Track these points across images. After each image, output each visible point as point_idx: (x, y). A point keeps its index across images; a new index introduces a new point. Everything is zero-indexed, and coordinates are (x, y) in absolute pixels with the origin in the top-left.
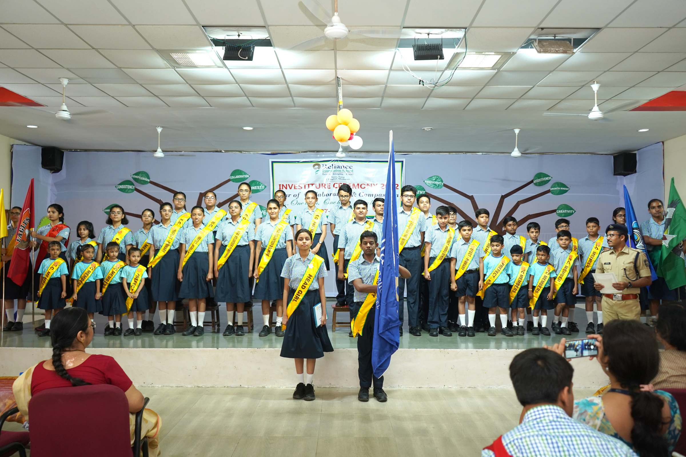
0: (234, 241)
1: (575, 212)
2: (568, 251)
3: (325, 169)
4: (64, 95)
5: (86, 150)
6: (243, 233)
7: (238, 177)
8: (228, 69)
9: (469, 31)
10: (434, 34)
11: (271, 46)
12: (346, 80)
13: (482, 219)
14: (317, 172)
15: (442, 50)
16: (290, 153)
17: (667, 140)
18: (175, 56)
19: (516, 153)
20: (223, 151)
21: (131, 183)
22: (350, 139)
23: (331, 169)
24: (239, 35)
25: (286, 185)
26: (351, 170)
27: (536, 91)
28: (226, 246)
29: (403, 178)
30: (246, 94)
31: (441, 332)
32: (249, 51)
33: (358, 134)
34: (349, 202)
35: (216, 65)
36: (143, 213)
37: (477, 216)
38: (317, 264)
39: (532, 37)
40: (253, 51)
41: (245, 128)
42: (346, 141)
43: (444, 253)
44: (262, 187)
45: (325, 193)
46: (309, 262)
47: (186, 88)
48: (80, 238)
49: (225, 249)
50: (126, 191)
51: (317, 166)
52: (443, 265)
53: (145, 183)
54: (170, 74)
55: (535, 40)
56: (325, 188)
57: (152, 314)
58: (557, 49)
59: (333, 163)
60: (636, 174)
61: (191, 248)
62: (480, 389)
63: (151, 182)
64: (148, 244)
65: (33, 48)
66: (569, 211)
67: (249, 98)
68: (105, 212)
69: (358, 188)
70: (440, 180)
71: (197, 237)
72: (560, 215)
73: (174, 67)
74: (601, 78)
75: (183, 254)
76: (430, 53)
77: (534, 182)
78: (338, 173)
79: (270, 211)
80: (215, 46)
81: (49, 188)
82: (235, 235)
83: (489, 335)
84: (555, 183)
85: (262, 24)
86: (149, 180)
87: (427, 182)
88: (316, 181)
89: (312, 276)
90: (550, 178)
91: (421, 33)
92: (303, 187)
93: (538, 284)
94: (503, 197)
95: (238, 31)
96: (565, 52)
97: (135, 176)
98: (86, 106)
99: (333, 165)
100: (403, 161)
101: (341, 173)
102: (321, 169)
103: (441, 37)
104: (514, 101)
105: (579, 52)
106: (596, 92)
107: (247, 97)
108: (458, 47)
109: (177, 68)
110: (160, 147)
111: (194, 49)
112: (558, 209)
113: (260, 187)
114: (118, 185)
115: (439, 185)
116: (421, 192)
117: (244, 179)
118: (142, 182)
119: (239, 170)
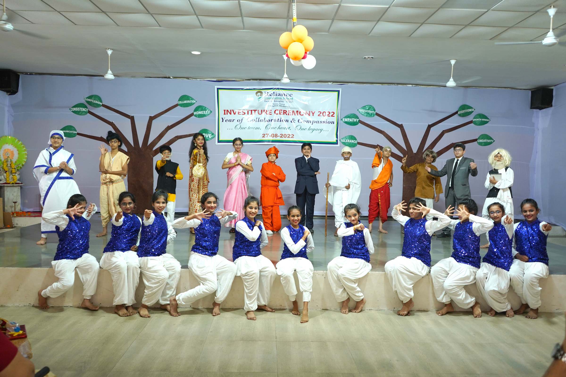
1: (494, 141)
3: (267, 96)
4: (5, 6)
5: (41, 74)
7: (185, 102)
14: (259, 99)
16: (234, 81)
19: (450, 83)
20: (172, 78)
21: (85, 107)
22: (304, 58)
23: (272, 97)
25: (231, 111)
26: (292, 97)
29: (339, 106)
30: (196, 12)
33: (311, 53)
41: (193, 52)
42: (300, 60)
44: (208, 112)
45: (267, 119)
50: (80, 113)
51: (259, 94)
53: (97, 106)
56: (267, 114)
59: (274, 91)
60: (552, 108)
63: (104, 106)
66: (489, 141)
67: (199, 17)
69: (298, 114)
70: (373, 109)
72: (480, 144)
74: (560, 2)
77: (459, 113)
78: (279, 100)
81: (6, 109)
84: (477, 115)
86: (101, 104)
87: (361, 110)
88: (258, 107)
90: (473, 110)
92: (246, 112)
94: (430, 127)
97: (88, 99)
98: (33, 23)
99: (274, 93)
100: (339, 91)
101: (281, 100)
104: (462, 27)
106: (552, 16)
107: (197, 16)
110: (110, 68)
112: (479, 138)
113: (206, 112)
114: (72, 108)
115: (371, 114)
116: (355, 120)
117: (191, 104)
118: (95, 105)
119: (187, 95)
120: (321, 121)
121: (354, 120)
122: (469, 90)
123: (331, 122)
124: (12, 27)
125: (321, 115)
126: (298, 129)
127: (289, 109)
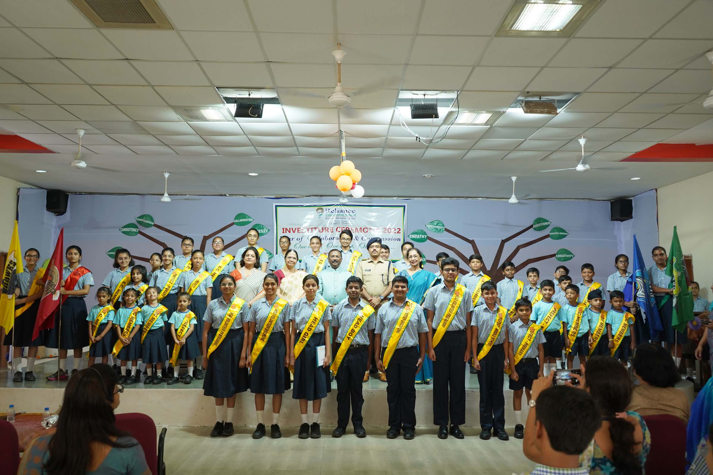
1: (574, 256)
3: (328, 213)
5: (91, 194)
7: (242, 220)
8: (238, 122)
9: (461, 94)
10: (429, 95)
11: (279, 103)
12: (348, 133)
13: (475, 263)
14: (320, 216)
15: (437, 110)
16: (293, 198)
17: (660, 188)
19: (513, 200)
20: (228, 195)
21: (136, 227)
22: (352, 188)
23: (334, 214)
24: (249, 95)
25: (290, 228)
26: (354, 214)
27: (528, 144)
29: (405, 222)
30: (253, 144)
32: (259, 109)
33: (359, 184)
35: (226, 119)
36: (151, 257)
38: (323, 307)
39: (520, 98)
40: (263, 109)
41: (250, 174)
42: (349, 190)
44: (265, 231)
45: (328, 237)
46: (314, 305)
47: (197, 139)
50: (130, 234)
51: (320, 211)
53: (148, 226)
54: (183, 126)
55: (522, 101)
56: (328, 232)
58: (542, 110)
59: (335, 207)
60: (633, 219)
63: (156, 226)
65: (56, 104)
66: (568, 256)
67: (256, 147)
68: (108, 255)
69: (361, 232)
70: (441, 225)
72: (559, 259)
73: (186, 121)
74: (588, 133)
76: (426, 112)
77: (534, 227)
78: (341, 217)
80: (227, 103)
84: (554, 228)
85: (273, 86)
86: (153, 224)
87: (429, 226)
88: (319, 225)
89: (317, 319)
90: (549, 223)
91: (417, 94)
92: (306, 230)
93: (618, 332)
94: (503, 242)
95: (249, 91)
96: (549, 113)
97: (139, 219)
98: (97, 153)
99: (336, 209)
100: (405, 206)
101: (344, 217)
102: (325, 213)
103: (436, 98)
104: (508, 152)
105: (563, 111)
106: (583, 146)
107: (254, 147)
108: (452, 106)
109: (189, 121)
110: (167, 191)
111: (207, 106)
112: (557, 253)
113: (263, 231)
114: (122, 228)
115: (440, 229)
116: (423, 236)
117: (248, 223)
118: (146, 225)
119: (243, 214)
120: (389, 238)
121: (421, 236)
122: (544, 202)
123: (397, 239)
124: (86, 165)
125: (387, 231)
126: (362, 247)
127: (352, 226)
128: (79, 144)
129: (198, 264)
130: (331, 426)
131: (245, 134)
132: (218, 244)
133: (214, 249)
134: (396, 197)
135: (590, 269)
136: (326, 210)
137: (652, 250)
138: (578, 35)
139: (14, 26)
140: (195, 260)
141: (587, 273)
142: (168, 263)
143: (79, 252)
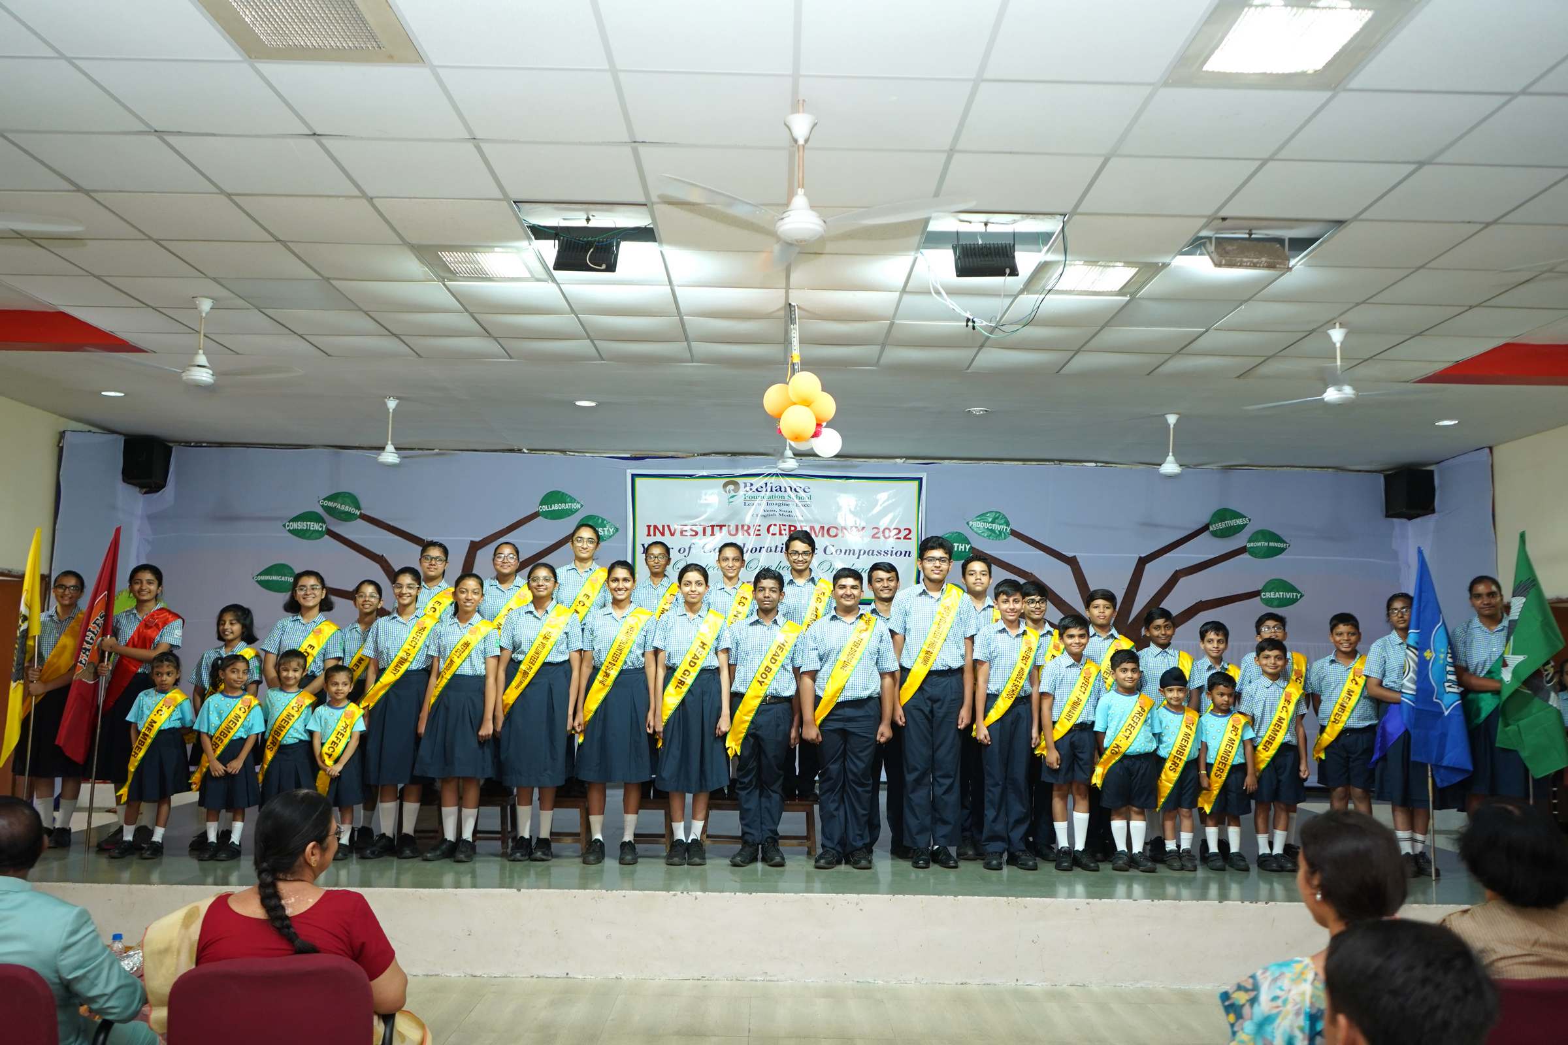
0: (537, 653)
1: (1301, 596)
2: (1280, 683)
3: (750, 493)
4: (202, 332)
5: (221, 445)
6: (556, 634)
7: (556, 507)
8: (558, 284)
9: (1071, 222)
10: (997, 223)
11: (655, 241)
12: (806, 311)
13: (1100, 610)
14: (731, 500)
15: (1014, 257)
16: (672, 457)
17: (1499, 444)
18: (448, 257)
19: (1170, 467)
20: (526, 451)
21: (319, 519)
22: (815, 435)
23: (762, 494)
24: (588, 220)
25: (664, 526)
26: (808, 495)
27: (1211, 339)
28: (520, 662)
29: (922, 516)
30: (589, 334)
31: (1013, 861)
32: (609, 253)
33: (830, 424)
34: (808, 570)
35: (533, 276)
36: (359, 588)
37: (1088, 605)
39: (1204, 233)
40: (618, 252)
41: (578, 403)
42: (806, 440)
43: (1016, 683)
44: (608, 530)
47: (464, 321)
48: (222, 643)
49: (517, 670)
50: (307, 535)
51: (731, 487)
52: (1016, 710)
53: (349, 517)
54: (435, 292)
55: (1210, 238)
56: (749, 534)
57: (369, 813)
58: (1255, 260)
59: (766, 480)
60: (1435, 515)
61: (448, 668)
62: (1095, 988)
63: (365, 517)
64: (364, 658)
65: (150, 238)
66: (1289, 595)
67: (596, 342)
68: (257, 581)
69: (823, 536)
70: (1003, 521)
71: (462, 642)
72: (1268, 602)
73: (442, 279)
74: (1352, 317)
75: (433, 679)
76: (987, 263)
77: (1211, 529)
78: (778, 502)
79: (614, 585)
80: (536, 239)
81: (137, 525)
82: (540, 639)
83: (1115, 869)
84: (1257, 532)
85: (642, 200)
86: (358, 512)
87: (976, 524)
88: (729, 519)
90: (1245, 521)
91: (970, 222)
92: (700, 530)
93: (1219, 758)
94: (1142, 562)
95: (587, 211)
96: (1270, 266)
97: (327, 503)
98: (238, 354)
99: (766, 484)
100: (921, 479)
101: (785, 502)
102: (742, 492)
103: (1011, 231)
104: (1167, 357)
105: (1301, 265)
106: (1338, 345)
107: (592, 341)
108: (1048, 250)
109: (450, 280)
110: (392, 440)
111: (491, 244)
112: (1265, 589)
113: (604, 531)
114: (289, 522)
115: (1000, 531)
116: (962, 547)
117: (570, 512)
118: (343, 515)
119: (559, 492)
120: (886, 549)
121: (958, 546)
122: (1237, 473)
123: (903, 553)
124: (212, 377)
125: (880, 535)
127: (802, 521)
128: (199, 333)
129: (468, 604)
130: (762, 979)
131: (573, 311)
132: (506, 561)
133: (497, 570)
134: (901, 457)
135: (1352, 625)
136: (745, 486)
137: (1468, 584)
138: (1354, 84)
139: (62, 56)
140: (463, 596)
141: (1345, 635)
142: (406, 602)
143: (157, 579)
